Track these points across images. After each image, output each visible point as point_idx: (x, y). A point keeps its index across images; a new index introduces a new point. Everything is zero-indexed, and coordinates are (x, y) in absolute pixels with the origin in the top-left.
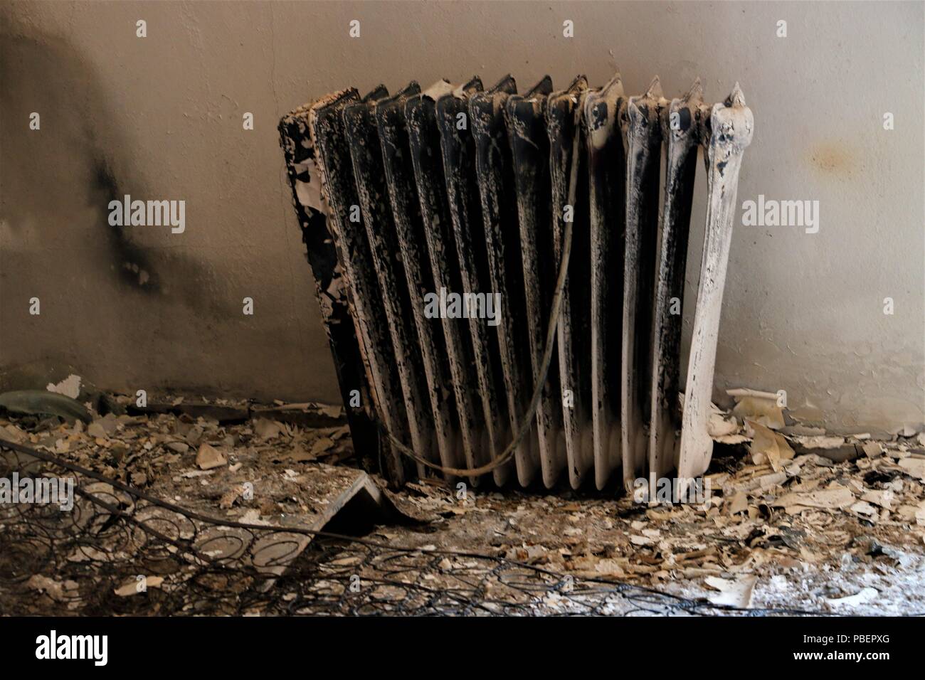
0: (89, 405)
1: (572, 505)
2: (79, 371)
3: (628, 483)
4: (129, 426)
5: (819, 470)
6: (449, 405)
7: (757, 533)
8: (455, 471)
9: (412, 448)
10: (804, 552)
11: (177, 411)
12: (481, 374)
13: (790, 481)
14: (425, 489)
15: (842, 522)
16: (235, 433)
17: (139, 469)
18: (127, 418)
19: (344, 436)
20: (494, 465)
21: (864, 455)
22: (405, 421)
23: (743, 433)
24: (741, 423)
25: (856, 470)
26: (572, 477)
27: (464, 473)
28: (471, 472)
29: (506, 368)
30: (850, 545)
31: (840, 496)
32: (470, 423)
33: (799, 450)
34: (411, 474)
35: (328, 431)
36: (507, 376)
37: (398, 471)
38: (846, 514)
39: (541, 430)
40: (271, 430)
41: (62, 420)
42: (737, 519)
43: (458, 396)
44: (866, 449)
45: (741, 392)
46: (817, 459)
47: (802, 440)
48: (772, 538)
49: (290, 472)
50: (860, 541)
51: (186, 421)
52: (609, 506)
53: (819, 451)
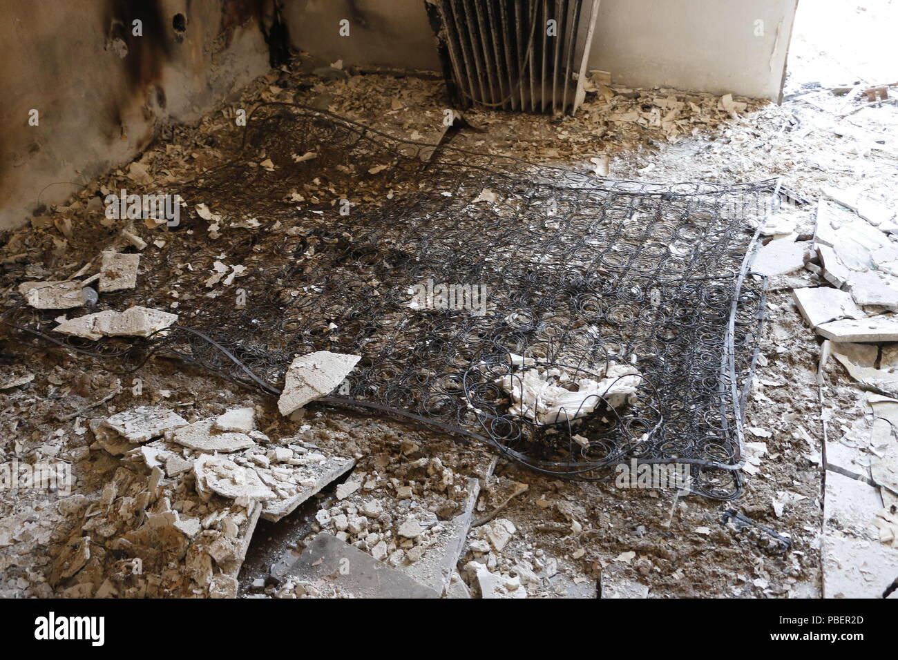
0: (346, 71)
1: (533, 117)
2: (342, 58)
3: (555, 111)
4: (362, 81)
5: (625, 103)
6: (485, 79)
7: (604, 134)
8: (488, 105)
9: (470, 95)
10: (624, 144)
11: (378, 73)
12: (498, 68)
13: (614, 108)
14: (477, 111)
15: (635, 128)
16: (401, 83)
17: (368, 102)
18: (361, 77)
19: (443, 84)
20: (503, 103)
21: (640, 96)
22: (467, 83)
23: (595, 87)
24: (594, 83)
25: (638, 103)
26: (533, 107)
27: (491, 105)
28: (494, 105)
29: (508, 67)
30: (640, 139)
31: (633, 116)
32: (494, 86)
33: (616, 94)
34: (471, 104)
35: (436, 82)
36: (509, 69)
37: (465, 103)
38: (637, 124)
39: (521, 90)
40: (414, 82)
41: (337, 79)
42: (596, 125)
43: (489, 76)
44: (641, 94)
45: (595, 71)
46: (622, 97)
47: (617, 90)
48: (612, 137)
49: (428, 112)
50: (643, 137)
51: (382, 77)
52: (546, 118)
53: (624, 95)
